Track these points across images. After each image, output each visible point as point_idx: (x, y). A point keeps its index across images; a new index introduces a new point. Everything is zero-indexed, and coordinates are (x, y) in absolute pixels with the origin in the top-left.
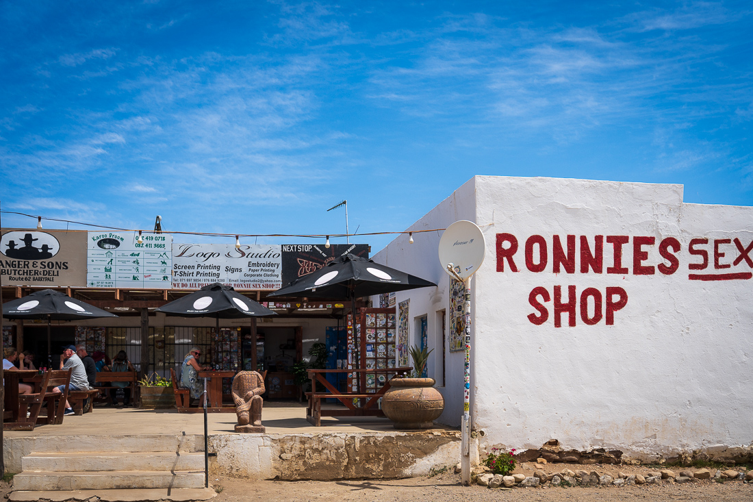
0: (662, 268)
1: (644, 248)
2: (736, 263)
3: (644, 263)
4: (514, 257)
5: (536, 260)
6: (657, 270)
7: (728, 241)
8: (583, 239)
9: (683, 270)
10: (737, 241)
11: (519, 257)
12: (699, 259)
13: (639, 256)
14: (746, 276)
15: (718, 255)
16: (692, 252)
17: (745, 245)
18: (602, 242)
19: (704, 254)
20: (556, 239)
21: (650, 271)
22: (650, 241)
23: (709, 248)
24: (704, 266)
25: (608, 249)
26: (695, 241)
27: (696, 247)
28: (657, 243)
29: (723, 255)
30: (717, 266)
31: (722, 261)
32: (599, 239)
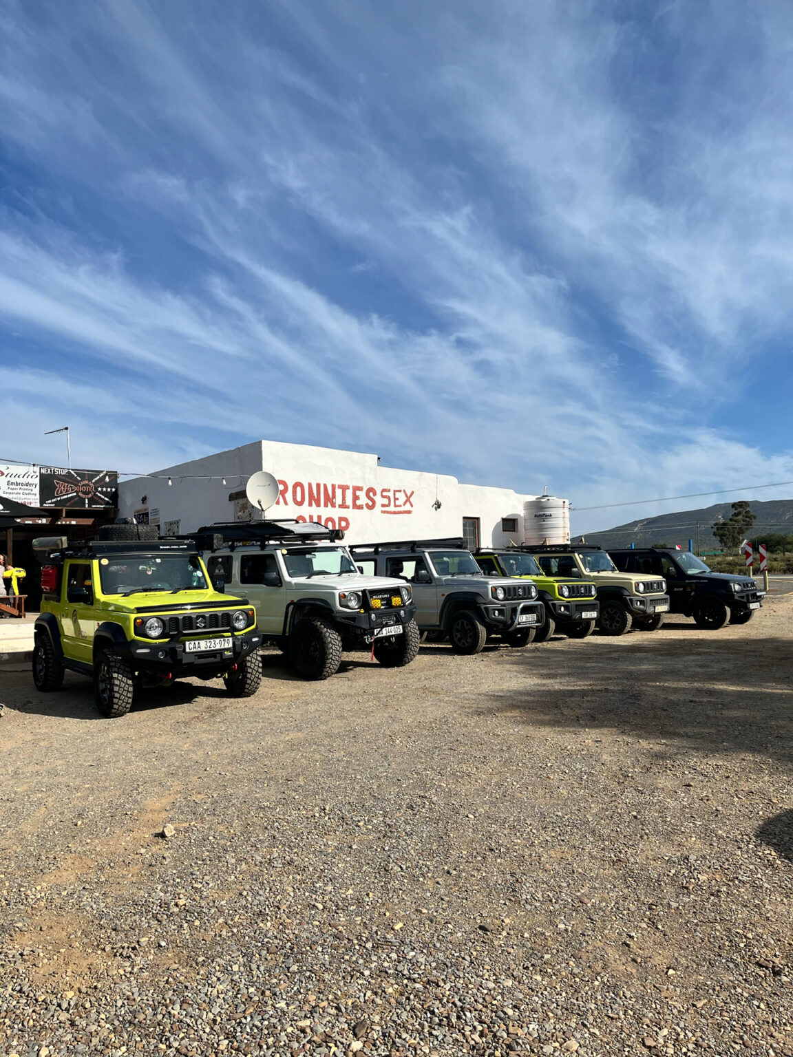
0: (367, 505)
1: (358, 493)
2: (405, 504)
3: (358, 503)
4: (286, 495)
5: (299, 498)
6: (365, 507)
7: (400, 491)
8: (325, 486)
9: (378, 508)
10: (404, 491)
11: (289, 495)
13: (356, 498)
14: (409, 512)
15: (396, 499)
16: (383, 497)
17: (409, 494)
18: (335, 488)
19: (389, 498)
20: (310, 485)
21: (360, 507)
22: (360, 489)
23: (391, 494)
24: (389, 505)
25: (339, 492)
26: (384, 490)
27: (384, 494)
28: (365, 490)
29: (398, 499)
30: (395, 506)
31: (398, 503)
32: (333, 487)
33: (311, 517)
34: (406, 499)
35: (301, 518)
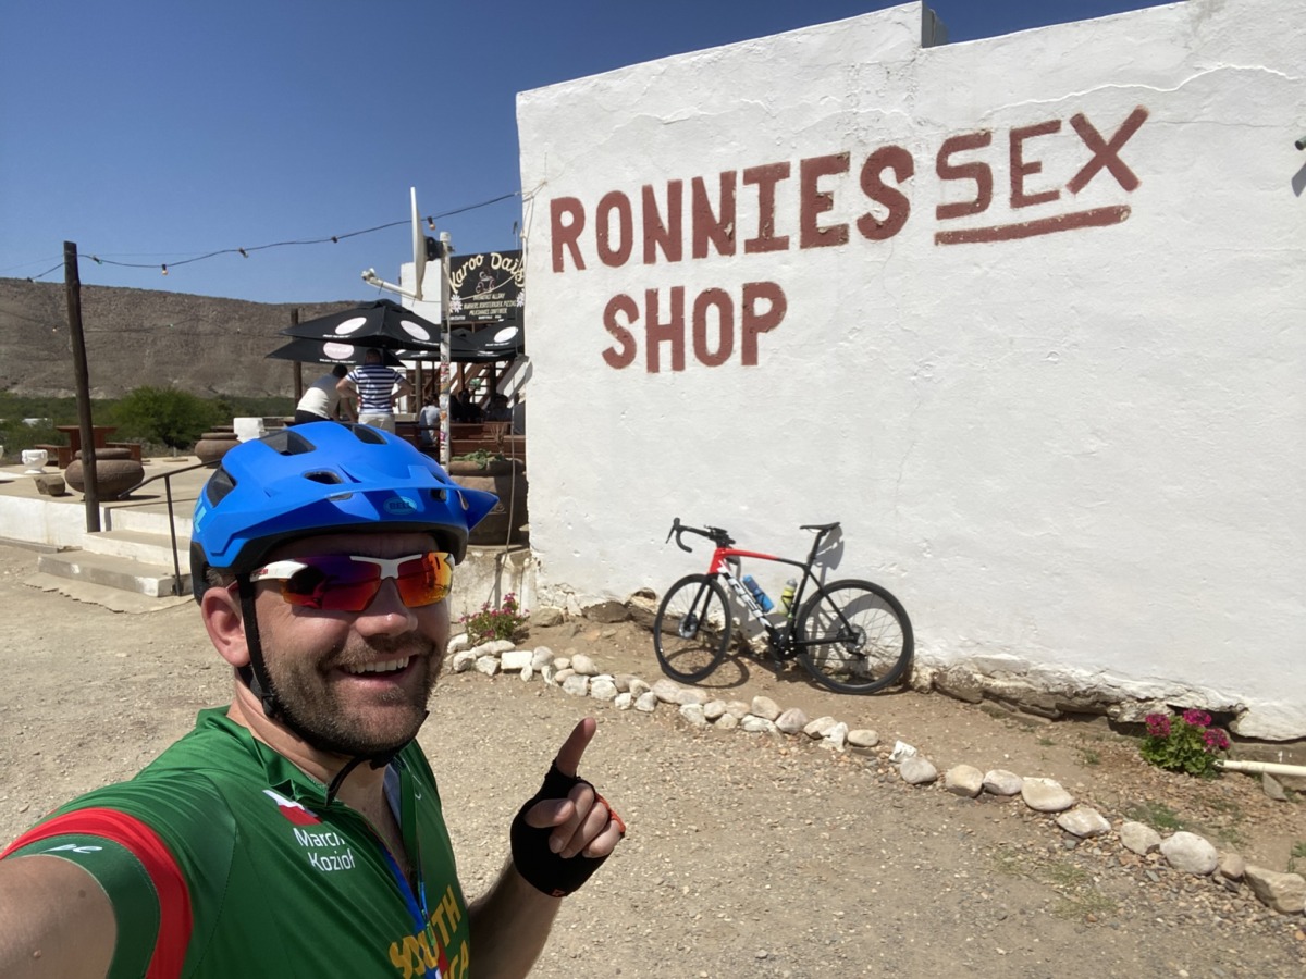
0: (867, 222)
1: (825, 183)
2: (1078, 183)
3: (824, 220)
4: (579, 241)
5: (614, 244)
6: (854, 233)
7: (1052, 127)
8: (698, 184)
9: (922, 221)
10: (1080, 123)
11: (587, 241)
12: (966, 190)
13: (815, 202)
14: (1108, 216)
15: (1019, 170)
16: (945, 172)
17: (1107, 131)
18: (734, 183)
19: (982, 173)
20: (648, 193)
21: (837, 236)
22: (838, 164)
23: (996, 158)
24: (983, 202)
26: (954, 145)
27: (956, 159)
28: (856, 166)
29: (1035, 168)
30: (1018, 200)
31: (1031, 184)
32: (727, 180)
33: (652, 297)
34: (1088, 155)
35: (622, 302)
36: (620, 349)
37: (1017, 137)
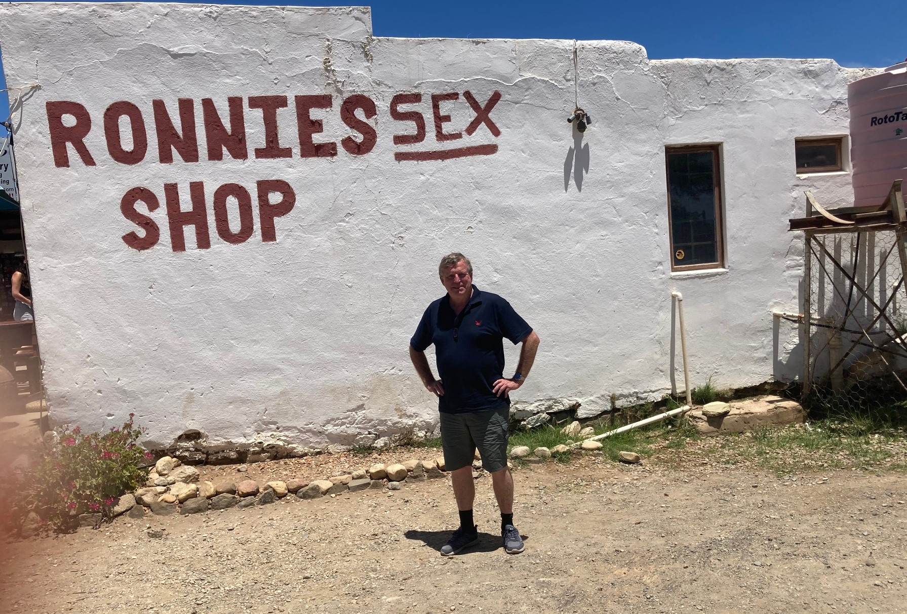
0: (348, 143)
1: (315, 114)
2: (471, 129)
3: (317, 139)
5: (127, 144)
6: (340, 149)
7: (454, 96)
8: (208, 104)
9: (385, 144)
10: (468, 95)
11: (96, 139)
12: (410, 128)
13: (308, 126)
14: (490, 149)
15: (440, 119)
16: (397, 116)
17: (482, 101)
19: (417, 117)
20: (159, 106)
21: (327, 150)
22: (324, 101)
23: (425, 109)
24: (420, 137)
25: (254, 119)
26: (399, 99)
27: (402, 108)
28: (337, 103)
29: (447, 118)
30: (441, 136)
31: (447, 128)
32: (235, 103)
33: (172, 190)
34: (474, 114)
35: (140, 193)
36: (142, 233)
37: (436, 100)
